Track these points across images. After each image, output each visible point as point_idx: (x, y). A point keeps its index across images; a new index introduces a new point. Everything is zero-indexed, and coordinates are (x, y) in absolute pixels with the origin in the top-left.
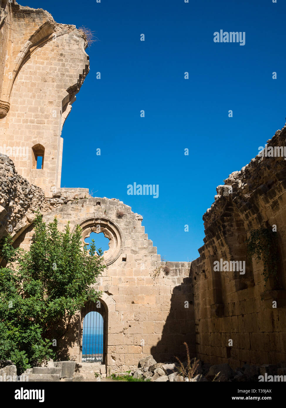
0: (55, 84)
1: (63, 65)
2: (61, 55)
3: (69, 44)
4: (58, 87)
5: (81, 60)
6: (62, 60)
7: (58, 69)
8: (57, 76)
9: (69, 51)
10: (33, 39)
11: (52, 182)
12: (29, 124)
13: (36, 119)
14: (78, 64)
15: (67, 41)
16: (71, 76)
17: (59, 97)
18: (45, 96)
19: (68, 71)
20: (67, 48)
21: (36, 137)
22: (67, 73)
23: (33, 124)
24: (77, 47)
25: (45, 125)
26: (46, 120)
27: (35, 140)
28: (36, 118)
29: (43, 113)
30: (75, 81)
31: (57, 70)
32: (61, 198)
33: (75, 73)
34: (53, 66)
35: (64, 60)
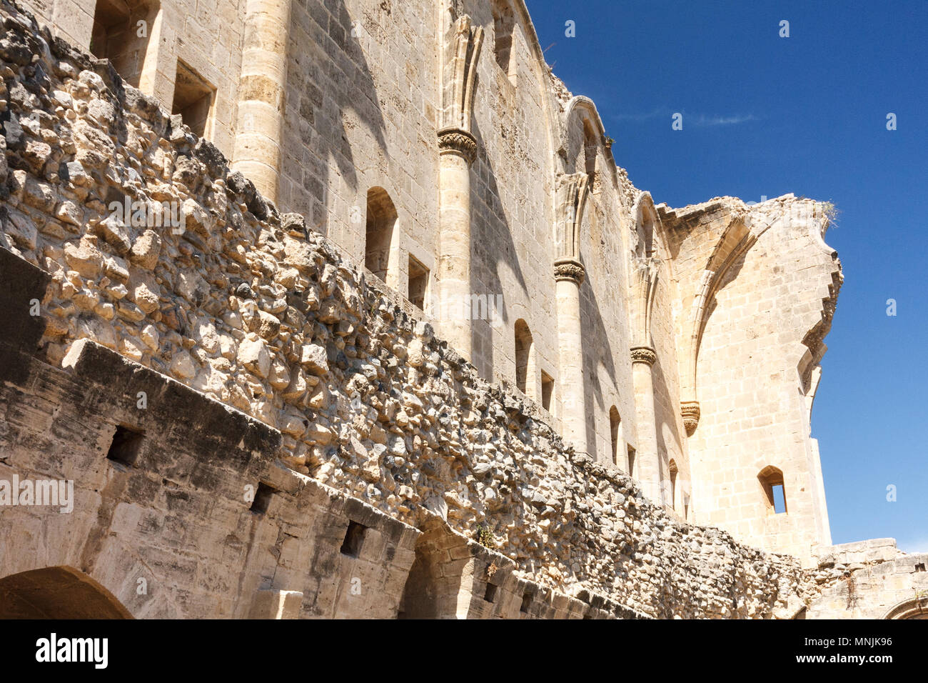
0: (776, 335)
1: (785, 290)
2: (776, 270)
3: (786, 240)
4: (785, 339)
5: (821, 267)
6: (779, 281)
7: (774, 302)
8: (777, 317)
9: (790, 256)
10: (713, 261)
11: (810, 537)
12: (742, 431)
13: (753, 418)
14: (816, 277)
15: (782, 236)
16: (805, 310)
17: (789, 360)
18: (761, 366)
19: (797, 301)
20: (783, 252)
21: (761, 455)
22: (796, 306)
23: (750, 429)
24: (805, 241)
25: (774, 424)
26: (773, 416)
27: (759, 460)
28: (753, 416)
29: (764, 402)
30: (817, 317)
31: (774, 306)
32: (836, 566)
33: (813, 300)
34: (763, 300)
35: (783, 279)
